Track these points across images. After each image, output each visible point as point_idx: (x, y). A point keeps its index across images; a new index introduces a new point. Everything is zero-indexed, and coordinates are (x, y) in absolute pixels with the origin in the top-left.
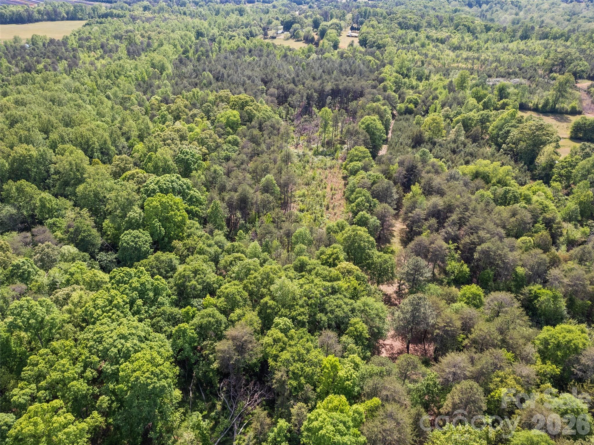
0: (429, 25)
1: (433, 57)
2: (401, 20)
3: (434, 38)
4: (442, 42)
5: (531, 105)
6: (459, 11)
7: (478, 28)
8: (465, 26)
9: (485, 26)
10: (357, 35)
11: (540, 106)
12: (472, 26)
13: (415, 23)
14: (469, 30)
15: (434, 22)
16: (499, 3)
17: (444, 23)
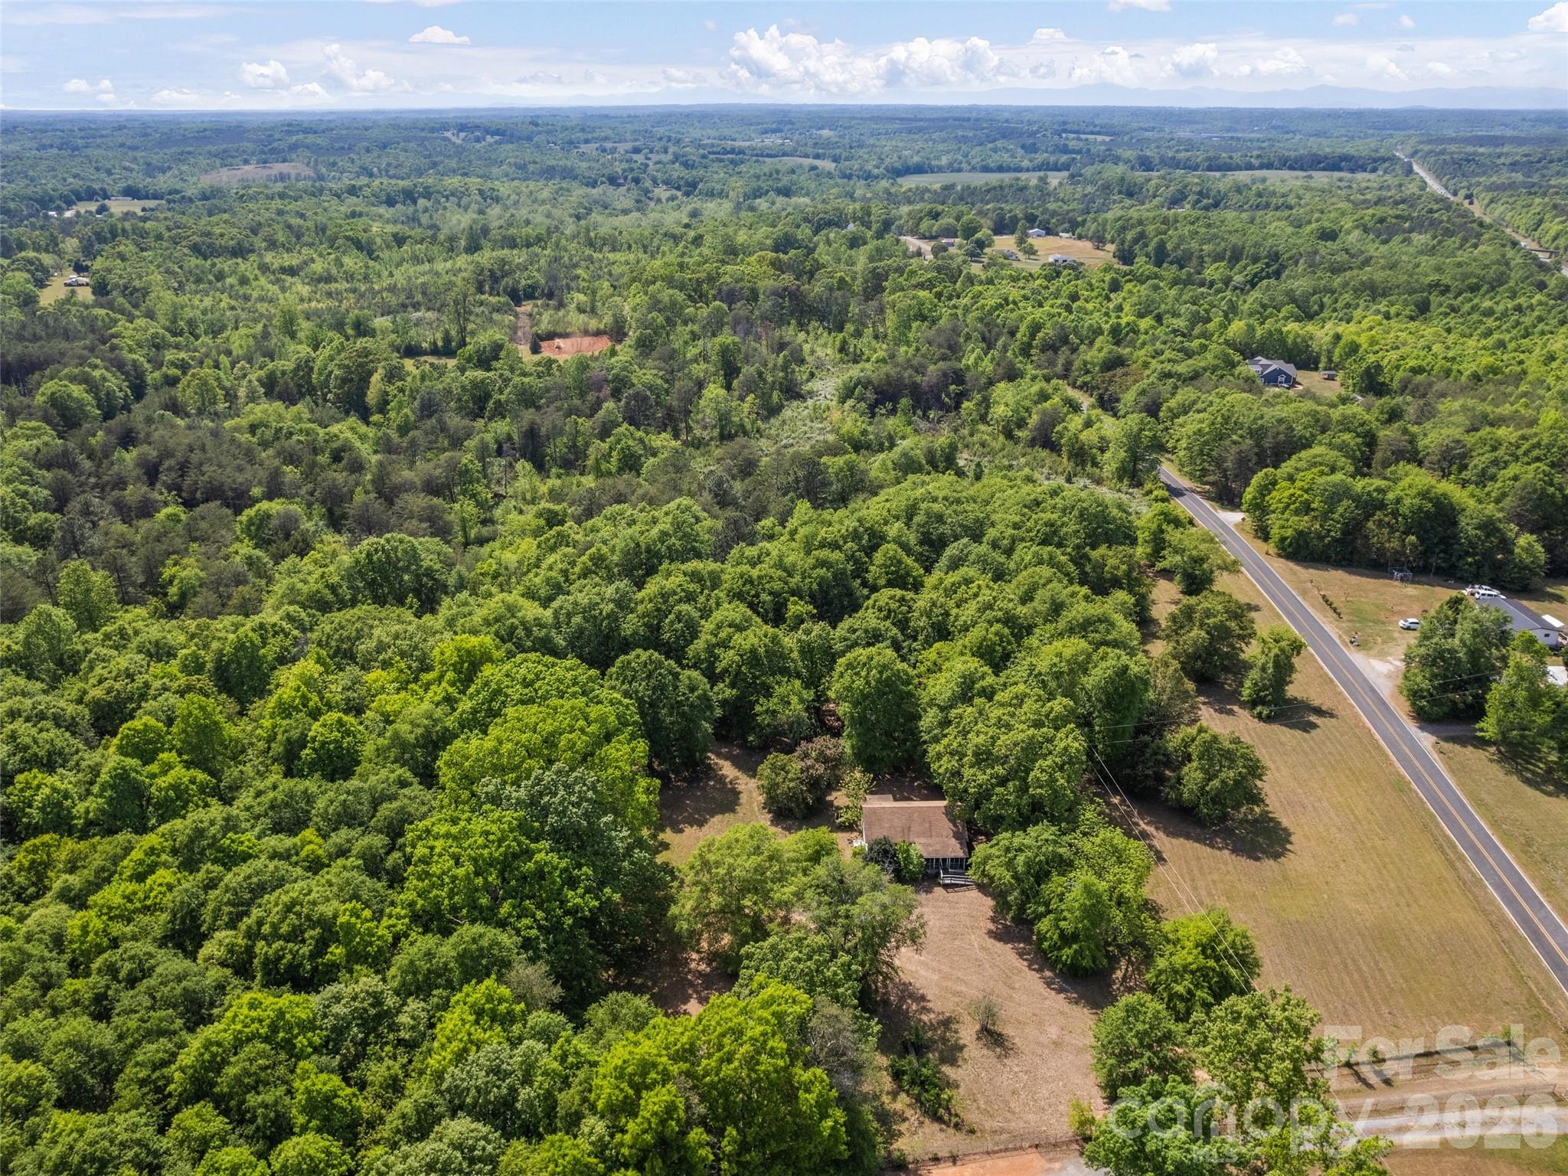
0: (272, 245)
1: (261, 299)
2: (196, 239)
3: (276, 266)
4: (292, 271)
5: (424, 345)
6: (360, 215)
7: (378, 240)
8: (348, 238)
9: (395, 235)
10: (85, 280)
11: (440, 344)
12: (363, 237)
13: (232, 243)
14: (359, 245)
15: (281, 237)
16: (453, 194)
17: (305, 239)
